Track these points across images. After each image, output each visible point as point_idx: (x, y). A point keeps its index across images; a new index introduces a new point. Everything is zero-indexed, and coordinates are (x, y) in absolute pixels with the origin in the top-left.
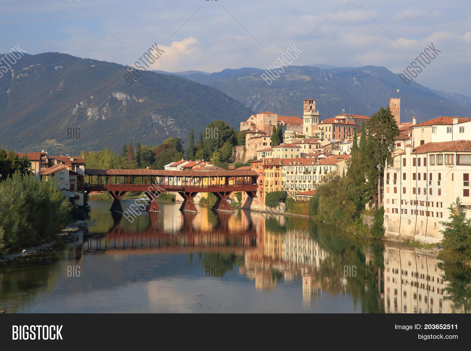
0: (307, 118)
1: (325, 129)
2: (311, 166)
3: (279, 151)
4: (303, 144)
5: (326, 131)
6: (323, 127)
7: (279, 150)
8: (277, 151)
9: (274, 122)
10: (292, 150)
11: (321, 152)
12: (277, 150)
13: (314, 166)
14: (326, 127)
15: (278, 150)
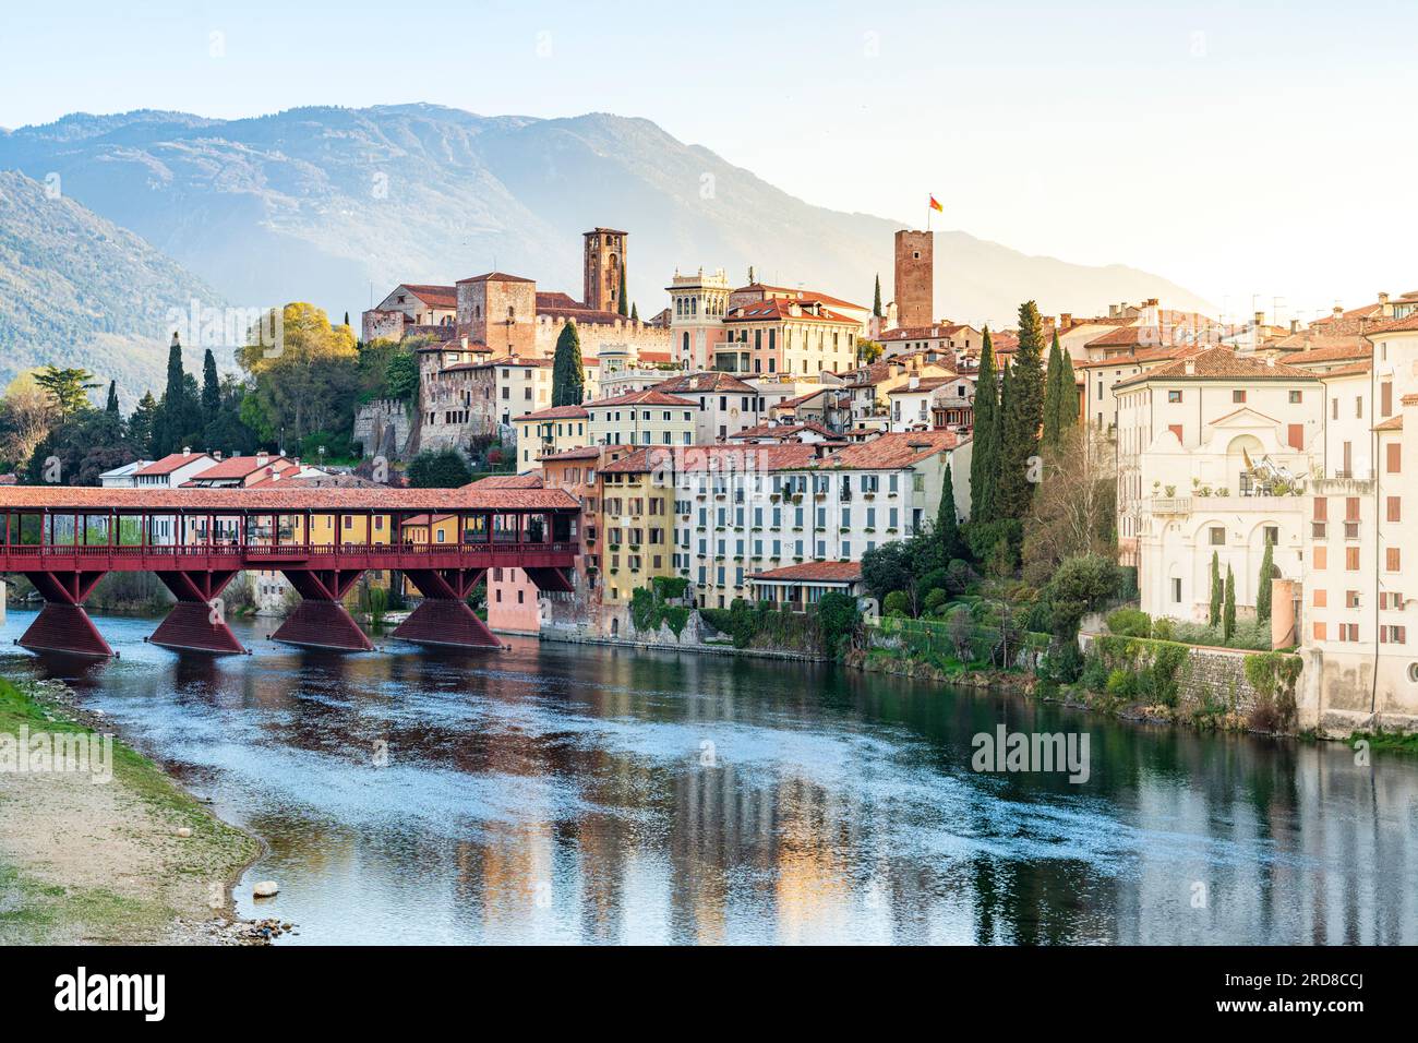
0: (687, 300)
1: (752, 337)
2: (806, 474)
3: (618, 418)
4: (694, 392)
5: (758, 346)
6: (744, 333)
7: (618, 414)
8: (609, 419)
9: (524, 313)
10: (667, 416)
11: (796, 424)
12: (609, 414)
13: (817, 473)
14: (758, 332)
15: (613, 416)
